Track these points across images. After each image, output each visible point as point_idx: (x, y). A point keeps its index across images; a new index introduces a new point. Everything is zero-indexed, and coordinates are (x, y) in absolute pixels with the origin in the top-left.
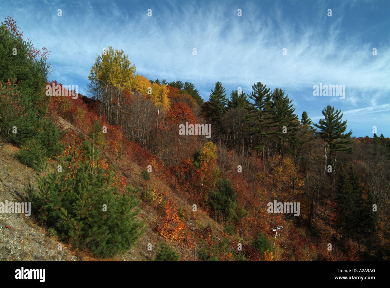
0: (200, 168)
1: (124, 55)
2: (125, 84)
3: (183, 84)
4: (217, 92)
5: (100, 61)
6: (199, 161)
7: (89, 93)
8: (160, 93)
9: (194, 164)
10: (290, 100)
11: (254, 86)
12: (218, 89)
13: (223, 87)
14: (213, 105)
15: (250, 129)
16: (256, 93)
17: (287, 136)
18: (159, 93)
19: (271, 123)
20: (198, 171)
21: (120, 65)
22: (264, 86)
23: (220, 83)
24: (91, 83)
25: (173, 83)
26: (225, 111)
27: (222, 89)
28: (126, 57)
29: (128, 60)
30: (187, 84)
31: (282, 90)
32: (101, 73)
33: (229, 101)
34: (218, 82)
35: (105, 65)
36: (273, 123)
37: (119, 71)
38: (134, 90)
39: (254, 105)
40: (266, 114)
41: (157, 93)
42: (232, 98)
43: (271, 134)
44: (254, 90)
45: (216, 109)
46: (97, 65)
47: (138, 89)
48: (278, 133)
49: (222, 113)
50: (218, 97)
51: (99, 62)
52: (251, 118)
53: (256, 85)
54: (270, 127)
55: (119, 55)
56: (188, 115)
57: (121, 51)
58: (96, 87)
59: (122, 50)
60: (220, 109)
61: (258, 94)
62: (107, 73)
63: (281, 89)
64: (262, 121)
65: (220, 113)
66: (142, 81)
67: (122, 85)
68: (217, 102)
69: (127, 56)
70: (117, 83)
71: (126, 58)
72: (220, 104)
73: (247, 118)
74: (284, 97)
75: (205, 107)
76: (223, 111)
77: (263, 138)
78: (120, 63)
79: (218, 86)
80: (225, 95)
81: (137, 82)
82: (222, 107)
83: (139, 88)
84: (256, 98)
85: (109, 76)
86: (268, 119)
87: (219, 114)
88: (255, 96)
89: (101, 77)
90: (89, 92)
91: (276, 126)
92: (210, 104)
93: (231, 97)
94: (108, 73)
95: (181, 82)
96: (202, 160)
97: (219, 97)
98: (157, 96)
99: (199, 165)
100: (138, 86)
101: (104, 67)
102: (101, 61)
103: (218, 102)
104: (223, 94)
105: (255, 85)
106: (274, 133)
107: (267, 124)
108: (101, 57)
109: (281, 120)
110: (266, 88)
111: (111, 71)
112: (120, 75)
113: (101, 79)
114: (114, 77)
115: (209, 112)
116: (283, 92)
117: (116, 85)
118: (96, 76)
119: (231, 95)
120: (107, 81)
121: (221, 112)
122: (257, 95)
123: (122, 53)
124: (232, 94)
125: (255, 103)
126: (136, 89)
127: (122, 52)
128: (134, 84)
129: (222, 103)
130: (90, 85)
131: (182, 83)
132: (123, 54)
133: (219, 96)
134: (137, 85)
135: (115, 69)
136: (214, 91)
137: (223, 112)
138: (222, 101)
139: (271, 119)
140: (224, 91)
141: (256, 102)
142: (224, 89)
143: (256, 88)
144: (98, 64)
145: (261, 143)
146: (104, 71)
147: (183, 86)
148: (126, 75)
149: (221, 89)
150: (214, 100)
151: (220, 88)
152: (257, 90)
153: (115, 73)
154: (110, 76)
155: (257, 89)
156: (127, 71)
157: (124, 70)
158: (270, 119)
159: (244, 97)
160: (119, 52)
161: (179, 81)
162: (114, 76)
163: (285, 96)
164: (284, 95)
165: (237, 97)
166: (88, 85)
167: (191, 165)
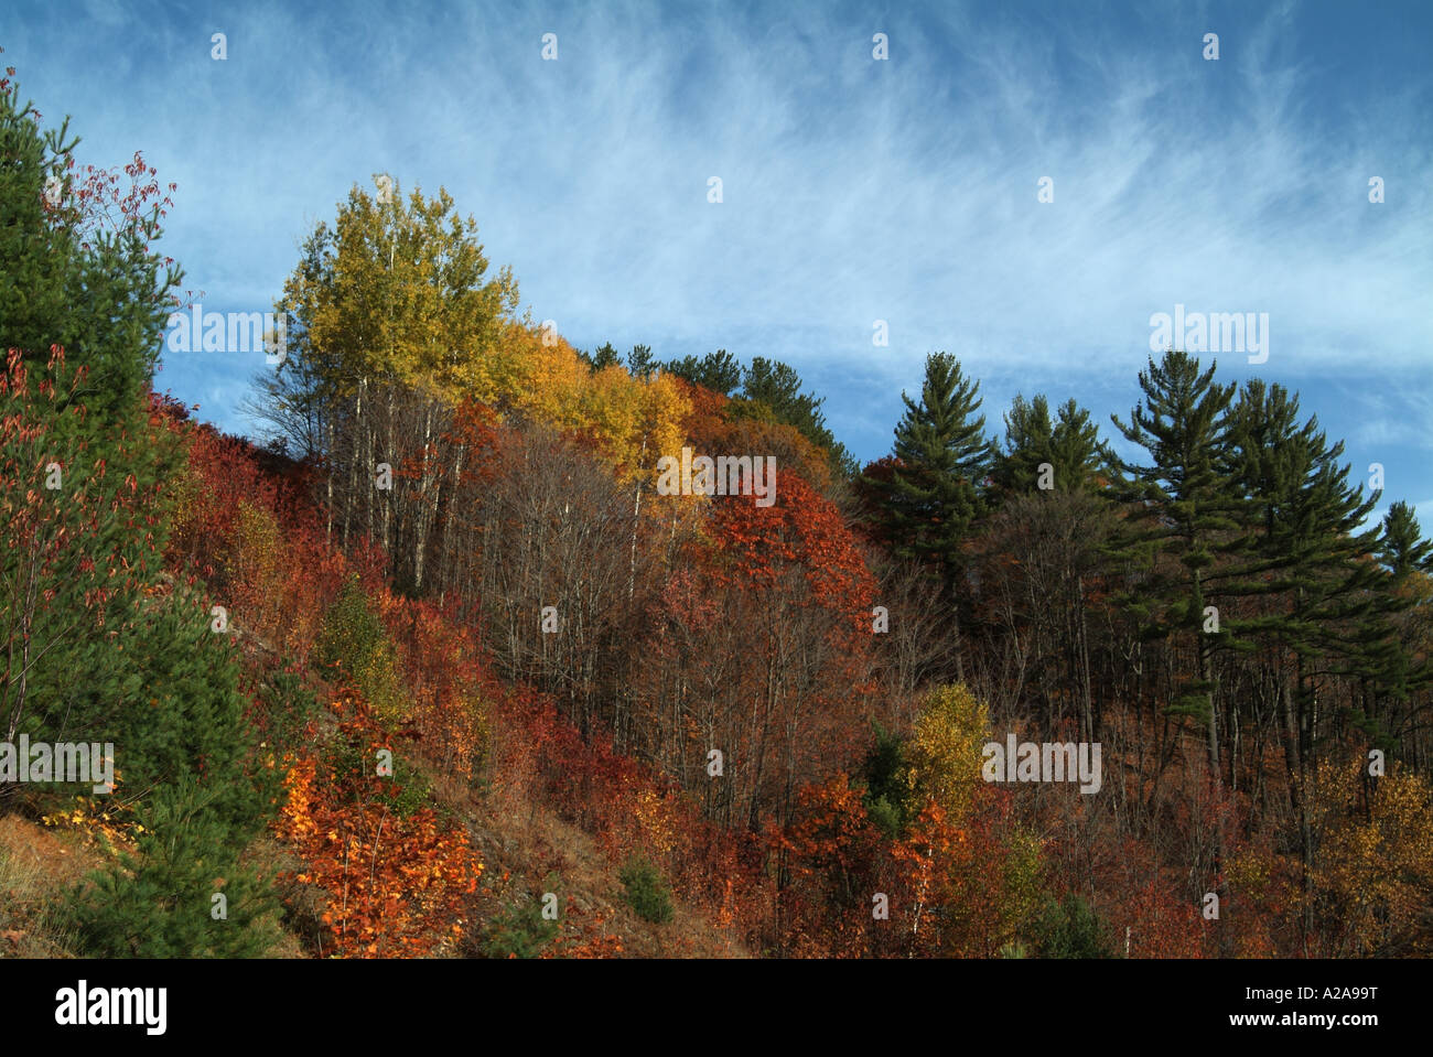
0: (904, 835)
1: (455, 220)
2: (460, 371)
3: (739, 367)
4: (936, 407)
5: (325, 249)
6: (898, 794)
7: (266, 423)
8: (643, 418)
9: (871, 813)
10: (1328, 446)
11: (1149, 375)
12: (942, 394)
13: (966, 384)
14: (914, 475)
15: (1137, 607)
16: (1162, 413)
17: (1339, 644)
18: (637, 419)
19: (1251, 573)
20: (897, 854)
21: (436, 270)
22: (1202, 371)
23: (951, 358)
24: (279, 369)
25: (689, 363)
26: (984, 506)
27: (963, 390)
28: (466, 227)
29: (478, 245)
30: (760, 365)
31: (1284, 393)
32: (332, 317)
33: (998, 455)
34: (941, 357)
35: (357, 275)
36: (1262, 569)
37: (430, 306)
38: (504, 403)
39: (1151, 475)
40: (1220, 521)
41: (630, 420)
42: (1017, 440)
43: (1254, 630)
44: (1151, 393)
45: (930, 500)
46: (310, 270)
47: (526, 397)
48: (1295, 624)
49: (967, 520)
50: (940, 433)
51: (321, 256)
52: (1141, 543)
53: (1159, 365)
54: (1245, 592)
55: (429, 220)
56: (822, 536)
57: (438, 199)
58: (302, 390)
59: (443, 191)
60: (955, 499)
61: (1172, 416)
62: (367, 314)
63: (1275, 387)
64: (1205, 562)
65: (956, 517)
66: (547, 358)
67: (445, 379)
68: (938, 460)
69: (472, 226)
70: (417, 369)
71: (465, 236)
72: (953, 472)
73: (1120, 547)
74: (1294, 428)
75: (875, 485)
76: (971, 507)
77: (1207, 652)
78: (431, 257)
79: (943, 376)
80: (981, 422)
81: (522, 361)
82: (965, 489)
83: (529, 389)
84: (1158, 439)
85: (379, 332)
86: (1233, 548)
87: (954, 525)
88: (1155, 427)
89: (333, 334)
90: (265, 415)
91: (1278, 588)
92: (901, 471)
93: (1009, 435)
94: (373, 314)
95: (729, 357)
96: (919, 790)
97: (947, 436)
98: (629, 432)
99: (903, 818)
100: (527, 382)
101: (350, 281)
102: (335, 252)
103: (943, 462)
104: (969, 419)
105: (1152, 366)
106: (1273, 628)
107: (1235, 575)
108: (335, 232)
109: (1307, 554)
110: (1215, 380)
111: (391, 301)
112: (435, 327)
113: (335, 347)
114: (403, 338)
115: (899, 515)
116: (1289, 399)
117: (414, 380)
118: (304, 329)
119: (1011, 421)
120: (370, 356)
121: (962, 513)
122: (1168, 422)
123: (445, 211)
124: (1015, 420)
125: (1155, 465)
126: (516, 397)
127: (444, 200)
128: (511, 372)
129: (967, 464)
130: (275, 382)
131: (732, 361)
132: (450, 214)
133: (947, 427)
134: (520, 374)
135: (413, 290)
136: (917, 405)
137: (973, 514)
138: (960, 456)
139: (1253, 548)
140: (973, 401)
141: (1157, 458)
142: (975, 390)
143: (1161, 385)
144: (317, 267)
145: (1201, 682)
146: (349, 304)
147: (742, 378)
148: (466, 328)
149: (956, 389)
150: (921, 449)
151: (949, 386)
152: (1163, 392)
153: (409, 315)
154: (384, 328)
155: (1164, 387)
156: (472, 304)
157: (457, 297)
158: (1248, 552)
159: (1081, 431)
160: (427, 205)
161: (720, 355)
162: (402, 332)
163: (1300, 421)
164: (1297, 416)
165: (1046, 431)
166: (262, 381)
167: (855, 816)
